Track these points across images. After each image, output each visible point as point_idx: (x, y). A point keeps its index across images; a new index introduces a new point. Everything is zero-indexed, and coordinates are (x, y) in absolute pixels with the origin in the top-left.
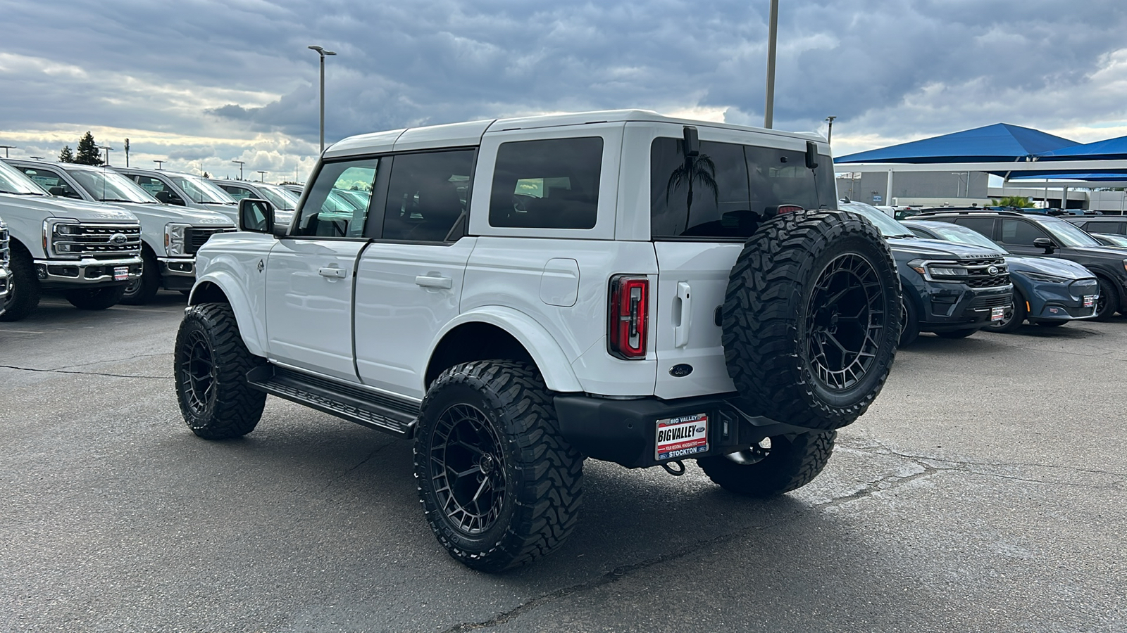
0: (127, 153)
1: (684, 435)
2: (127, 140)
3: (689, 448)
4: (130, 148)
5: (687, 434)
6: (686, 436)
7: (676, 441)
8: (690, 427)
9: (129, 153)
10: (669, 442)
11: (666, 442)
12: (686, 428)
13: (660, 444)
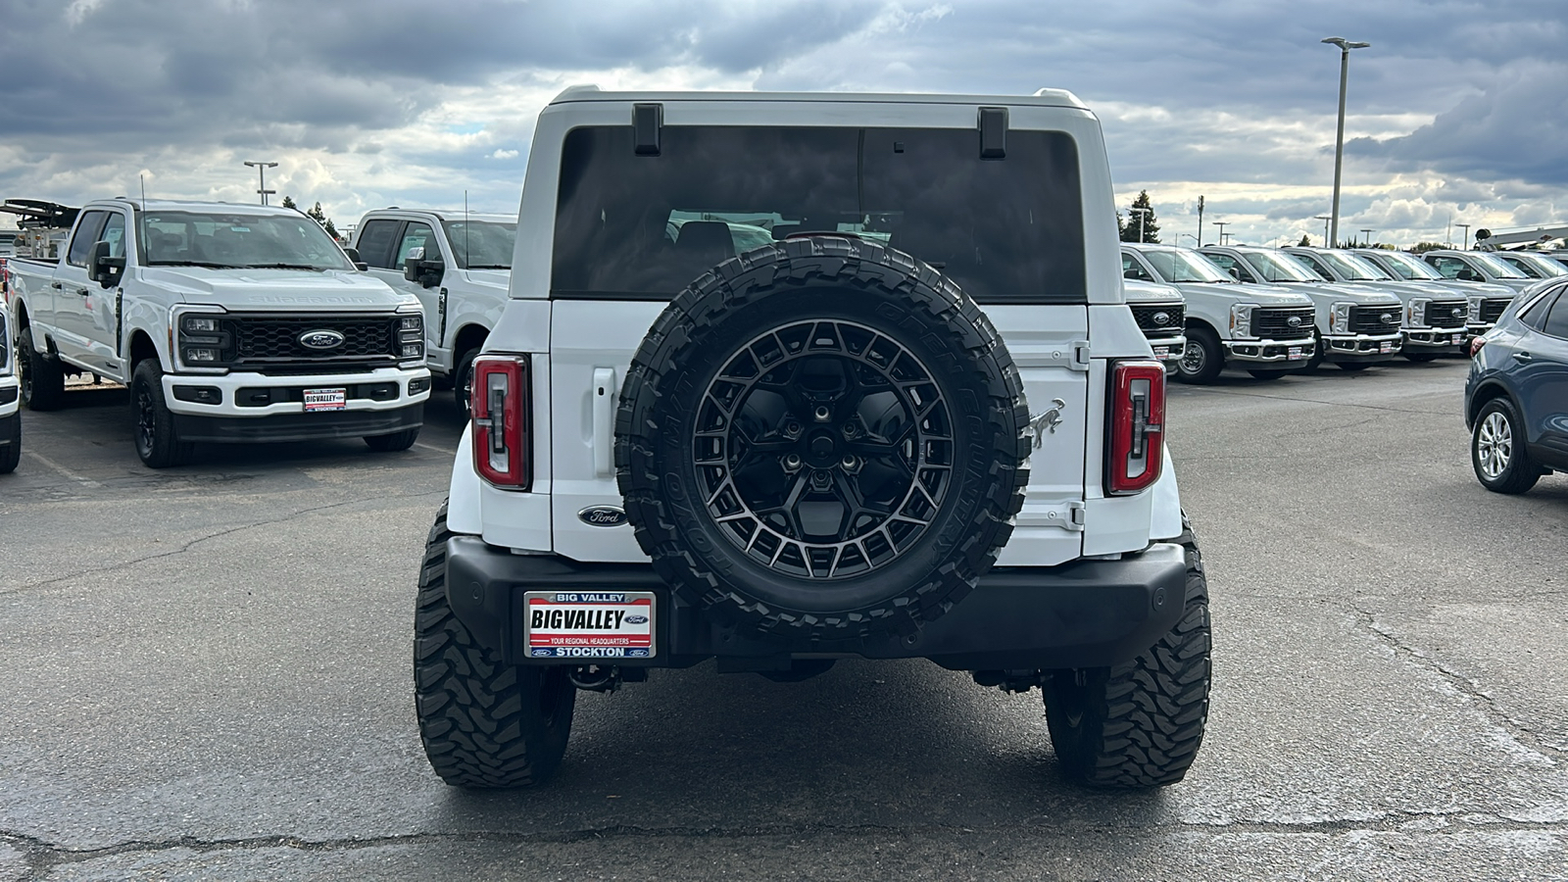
0: (1200, 215)
1: (594, 623)
2: (1202, 198)
3: (607, 646)
4: (1204, 208)
5: (602, 623)
6: (598, 626)
7: (572, 631)
8: (608, 613)
9: (1203, 215)
10: (557, 631)
11: (550, 631)
12: (599, 613)
13: (535, 631)
